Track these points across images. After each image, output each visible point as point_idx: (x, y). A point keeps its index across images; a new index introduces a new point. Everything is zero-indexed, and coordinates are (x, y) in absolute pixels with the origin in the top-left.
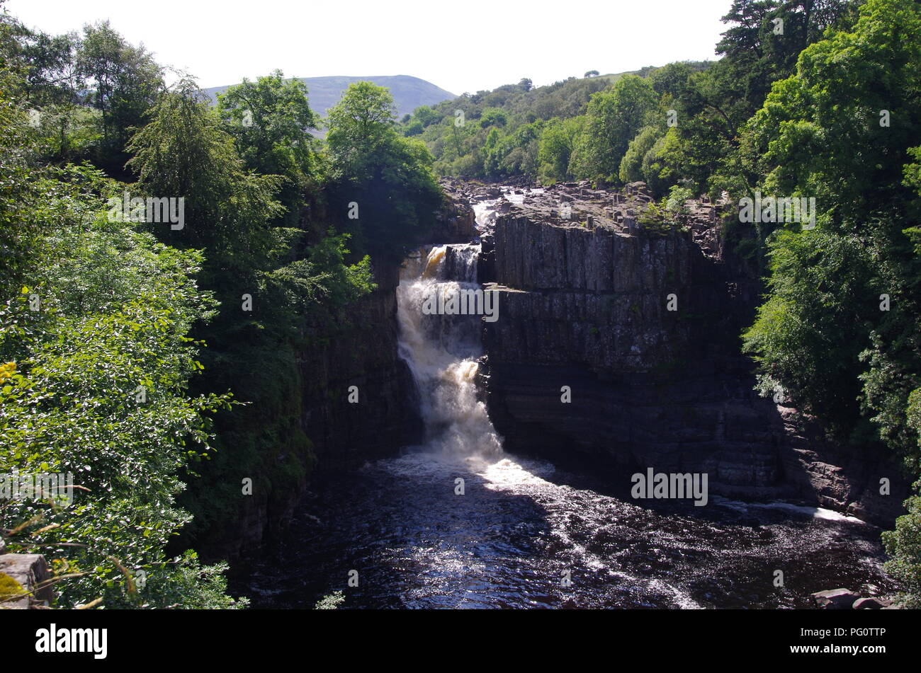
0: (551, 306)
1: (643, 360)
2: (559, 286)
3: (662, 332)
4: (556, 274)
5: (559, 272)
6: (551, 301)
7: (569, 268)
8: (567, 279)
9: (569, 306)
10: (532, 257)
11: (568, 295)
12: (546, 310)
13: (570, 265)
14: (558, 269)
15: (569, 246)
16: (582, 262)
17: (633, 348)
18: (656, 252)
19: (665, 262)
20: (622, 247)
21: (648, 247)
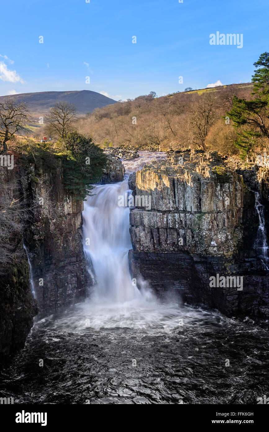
0: (167, 220)
1: (218, 250)
2: (171, 209)
3: (228, 234)
4: (169, 203)
5: (171, 202)
6: (167, 217)
7: (177, 199)
8: (176, 206)
9: (177, 220)
10: (156, 194)
11: (176, 214)
12: (165, 222)
13: (177, 197)
14: (170, 200)
15: (176, 187)
16: (184, 196)
17: (212, 243)
18: (224, 190)
19: (229, 195)
20: (205, 188)
21: (219, 187)
